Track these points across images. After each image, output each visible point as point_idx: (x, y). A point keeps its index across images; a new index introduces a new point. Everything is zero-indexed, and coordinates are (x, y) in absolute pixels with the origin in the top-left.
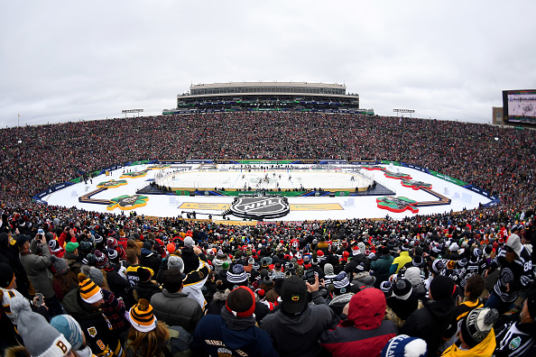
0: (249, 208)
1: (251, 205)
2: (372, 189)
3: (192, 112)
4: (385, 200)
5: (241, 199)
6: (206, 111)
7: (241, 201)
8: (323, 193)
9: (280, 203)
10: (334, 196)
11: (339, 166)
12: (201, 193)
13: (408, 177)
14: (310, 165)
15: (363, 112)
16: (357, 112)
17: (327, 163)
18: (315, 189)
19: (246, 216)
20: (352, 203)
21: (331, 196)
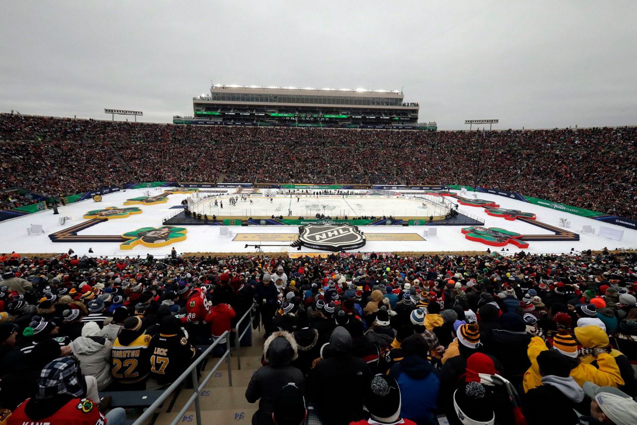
0: (321, 238)
1: (321, 235)
2: (452, 218)
3: (216, 123)
4: (473, 231)
5: (307, 229)
6: (234, 124)
7: (308, 231)
8: (394, 221)
9: (352, 232)
10: (407, 225)
11: (398, 191)
12: (256, 222)
13: (493, 205)
14: (365, 191)
15: (422, 128)
16: (414, 128)
17: (382, 188)
18: (384, 217)
19: (322, 248)
20: (434, 233)
21: (404, 225)
